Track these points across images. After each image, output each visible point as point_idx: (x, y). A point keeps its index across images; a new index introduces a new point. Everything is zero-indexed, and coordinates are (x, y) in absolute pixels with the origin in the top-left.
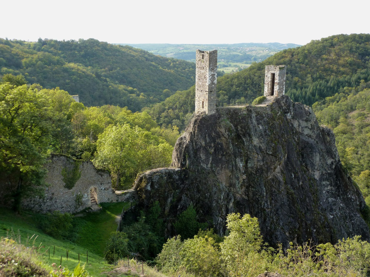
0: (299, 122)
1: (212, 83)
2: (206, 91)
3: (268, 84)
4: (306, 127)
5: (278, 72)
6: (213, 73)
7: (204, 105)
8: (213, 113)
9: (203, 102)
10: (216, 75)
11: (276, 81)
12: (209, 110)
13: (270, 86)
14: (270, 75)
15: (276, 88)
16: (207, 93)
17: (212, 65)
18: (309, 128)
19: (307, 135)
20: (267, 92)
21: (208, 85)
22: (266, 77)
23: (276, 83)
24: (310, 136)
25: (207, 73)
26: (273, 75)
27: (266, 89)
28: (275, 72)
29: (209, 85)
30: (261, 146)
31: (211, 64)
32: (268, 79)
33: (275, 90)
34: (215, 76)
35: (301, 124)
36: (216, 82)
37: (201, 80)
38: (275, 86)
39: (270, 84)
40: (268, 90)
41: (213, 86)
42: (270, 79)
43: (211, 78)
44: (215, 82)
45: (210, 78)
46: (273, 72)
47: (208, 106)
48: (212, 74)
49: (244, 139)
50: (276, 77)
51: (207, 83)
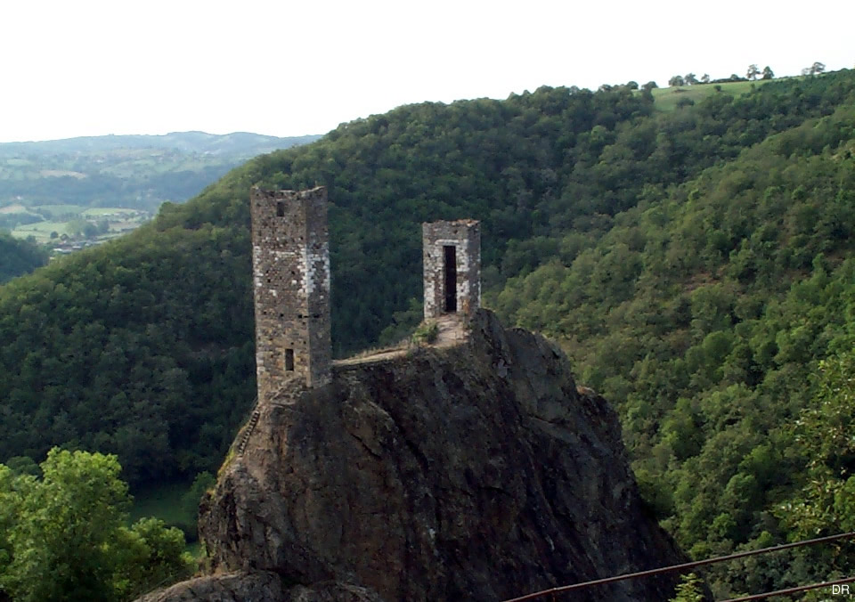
1: (319, 289)
2: (300, 316)
3: (436, 279)
4: (550, 397)
5: (466, 241)
6: (319, 259)
7: (296, 359)
8: (327, 381)
9: (290, 352)
10: (327, 263)
11: (462, 268)
12: (316, 375)
13: (441, 283)
14: (438, 253)
15: (462, 291)
16: (306, 320)
17: (314, 233)
18: (558, 400)
19: (554, 422)
20: (433, 303)
21: (307, 296)
22: (426, 260)
23: (462, 273)
24: (562, 423)
25: (300, 260)
26: (450, 252)
27: (432, 295)
28: (456, 241)
29: (311, 294)
30: (471, 466)
31: (311, 231)
32: (433, 265)
33: (459, 294)
34: (325, 267)
35: (536, 391)
36: (329, 284)
37: (279, 283)
38: (458, 285)
39: (441, 277)
40: (436, 299)
41: (322, 297)
42: (440, 264)
43: (315, 273)
44: (327, 283)
45: (312, 273)
46: (449, 242)
47: (312, 363)
48: (316, 262)
50: (461, 257)
51: (301, 290)
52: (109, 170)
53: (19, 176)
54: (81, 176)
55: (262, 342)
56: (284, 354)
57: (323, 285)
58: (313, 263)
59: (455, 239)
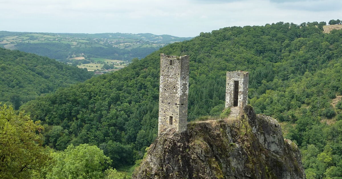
0: (265, 137)
1: (184, 94)
2: (176, 104)
3: (230, 93)
4: (273, 142)
5: (243, 79)
6: (185, 83)
7: (174, 120)
8: (185, 130)
9: (171, 118)
10: (188, 84)
11: (241, 90)
12: (181, 127)
13: (232, 95)
14: (232, 83)
15: (240, 98)
16: (178, 106)
17: (183, 73)
18: (276, 144)
19: (274, 151)
20: (229, 102)
21: (179, 96)
22: (227, 86)
23: (240, 92)
24: (277, 153)
25: (178, 82)
26: (236, 83)
27: (229, 99)
28: (239, 79)
29: (181, 96)
30: (239, 167)
32: (230, 88)
33: (239, 100)
34: (187, 86)
35: (267, 139)
36: (188, 93)
37: (169, 91)
38: (239, 96)
39: (232, 93)
41: (185, 97)
42: (232, 88)
43: (183, 88)
44: (187, 92)
46: (236, 79)
47: (179, 123)
48: (183, 84)
49: (221, 160)
50: (241, 85)
51: (177, 94)
52: (116, 46)
53: (83, 46)
54: (105, 47)
55: (161, 113)
56: (169, 118)
57: (186, 92)
58: (182, 84)
59: (238, 78)
